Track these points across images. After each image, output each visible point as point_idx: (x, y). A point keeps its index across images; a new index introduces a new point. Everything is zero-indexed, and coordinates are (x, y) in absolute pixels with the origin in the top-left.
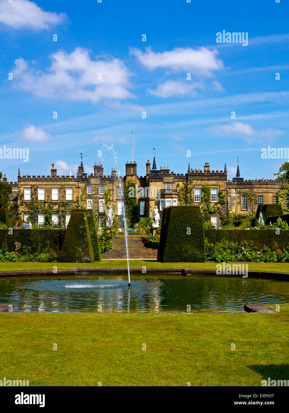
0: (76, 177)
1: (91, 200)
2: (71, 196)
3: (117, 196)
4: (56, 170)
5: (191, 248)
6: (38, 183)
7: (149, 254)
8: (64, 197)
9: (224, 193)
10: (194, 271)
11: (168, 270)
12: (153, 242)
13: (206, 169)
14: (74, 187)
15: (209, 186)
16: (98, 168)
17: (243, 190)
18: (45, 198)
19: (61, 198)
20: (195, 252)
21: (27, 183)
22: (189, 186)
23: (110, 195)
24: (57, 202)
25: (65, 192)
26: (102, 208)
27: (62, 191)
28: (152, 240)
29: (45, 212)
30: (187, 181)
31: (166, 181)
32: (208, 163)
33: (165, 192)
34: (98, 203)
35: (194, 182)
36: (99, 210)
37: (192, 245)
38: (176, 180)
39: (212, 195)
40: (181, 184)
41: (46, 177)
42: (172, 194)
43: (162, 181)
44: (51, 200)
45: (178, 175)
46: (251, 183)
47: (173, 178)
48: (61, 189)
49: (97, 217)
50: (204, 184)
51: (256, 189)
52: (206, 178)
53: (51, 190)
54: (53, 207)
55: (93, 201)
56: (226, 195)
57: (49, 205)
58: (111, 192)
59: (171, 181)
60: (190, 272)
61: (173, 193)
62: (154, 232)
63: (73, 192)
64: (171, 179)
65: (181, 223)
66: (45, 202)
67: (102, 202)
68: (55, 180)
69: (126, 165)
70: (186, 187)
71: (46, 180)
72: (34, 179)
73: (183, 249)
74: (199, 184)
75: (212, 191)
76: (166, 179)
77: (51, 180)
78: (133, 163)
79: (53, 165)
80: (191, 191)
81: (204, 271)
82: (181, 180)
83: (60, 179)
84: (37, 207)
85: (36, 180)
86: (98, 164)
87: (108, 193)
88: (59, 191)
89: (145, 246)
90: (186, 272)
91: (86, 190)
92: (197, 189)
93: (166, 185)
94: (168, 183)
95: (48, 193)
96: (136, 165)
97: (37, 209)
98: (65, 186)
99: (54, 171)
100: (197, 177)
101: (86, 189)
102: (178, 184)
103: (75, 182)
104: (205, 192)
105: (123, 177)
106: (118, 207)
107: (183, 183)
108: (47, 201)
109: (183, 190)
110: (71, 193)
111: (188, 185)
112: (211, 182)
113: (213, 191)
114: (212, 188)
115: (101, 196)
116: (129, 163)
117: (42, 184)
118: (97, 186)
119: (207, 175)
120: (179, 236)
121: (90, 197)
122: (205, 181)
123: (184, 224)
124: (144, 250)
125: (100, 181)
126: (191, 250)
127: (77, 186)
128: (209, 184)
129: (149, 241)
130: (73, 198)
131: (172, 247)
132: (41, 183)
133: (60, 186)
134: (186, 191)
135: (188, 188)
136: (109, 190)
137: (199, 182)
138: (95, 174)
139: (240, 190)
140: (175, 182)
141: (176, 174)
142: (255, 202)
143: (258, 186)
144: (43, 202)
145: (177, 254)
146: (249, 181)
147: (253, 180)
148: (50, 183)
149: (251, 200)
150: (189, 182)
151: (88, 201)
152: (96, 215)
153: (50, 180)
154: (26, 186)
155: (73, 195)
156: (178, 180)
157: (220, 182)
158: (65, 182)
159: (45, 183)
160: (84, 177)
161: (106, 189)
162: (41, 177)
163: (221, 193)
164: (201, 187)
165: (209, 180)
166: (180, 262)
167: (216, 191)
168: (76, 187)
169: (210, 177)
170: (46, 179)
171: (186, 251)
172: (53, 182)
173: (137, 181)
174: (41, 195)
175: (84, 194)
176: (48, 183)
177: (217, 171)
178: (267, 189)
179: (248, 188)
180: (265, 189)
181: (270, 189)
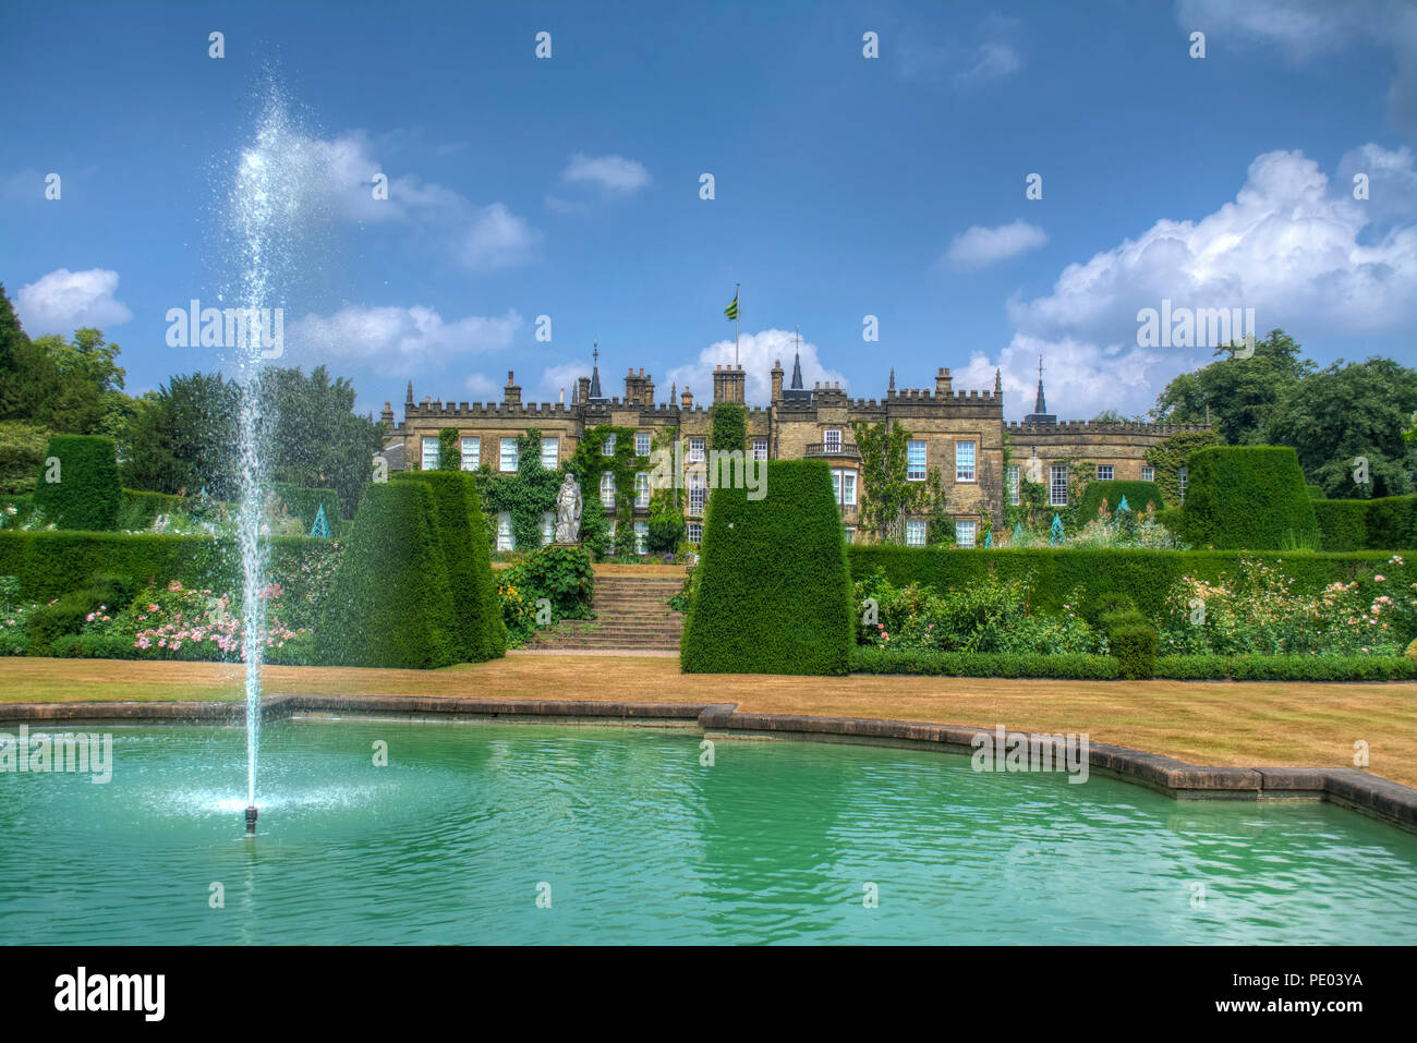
0: (568, 408)
1: (613, 474)
2: (557, 459)
3: (689, 462)
4: (520, 389)
6: (461, 423)
8: (536, 461)
9: (994, 454)
13: (943, 385)
14: (563, 434)
15: (950, 436)
16: (638, 384)
17: (1054, 450)
18: (481, 466)
21: (432, 422)
24: (514, 476)
25: (539, 449)
30: (887, 420)
31: (825, 421)
32: (947, 370)
33: (825, 450)
34: (632, 481)
35: (907, 422)
36: (633, 502)
38: (854, 418)
39: (960, 461)
40: (869, 427)
41: (484, 406)
42: (843, 458)
43: (815, 419)
44: (497, 472)
45: (861, 402)
46: (1077, 429)
47: (846, 410)
48: (524, 438)
50: (933, 427)
51: (1090, 447)
52: (941, 413)
53: (498, 443)
54: (502, 490)
56: (1000, 461)
59: (842, 421)
61: (846, 455)
63: (561, 448)
64: (840, 414)
67: (643, 480)
69: (716, 375)
71: (484, 414)
72: (452, 411)
74: (920, 429)
75: (958, 450)
76: (825, 414)
77: (500, 415)
78: (734, 368)
79: (511, 374)
80: (897, 446)
82: (868, 416)
83: (525, 412)
85: (457, 415)
86: (636, 373)
88: (519, 446)
91: (597, 445)
92: (919, 442)
93: (825, 432)
94: (833, 425)
95: (489, 448)
96: (742, 375)
98: (540, 432)
99: (513, 391)
100: (915, 408)
101: (600, 441)
102: (860, 428)
103: (567, 422)
105: (706, 408)
107: (875, 427)
110: (556, 452)
111: (887, 429)
112: (955, 425)
113: (963, 449)
114: (960, 442)
115: (640, 463)
116: (724, 368)
117: (471, 425)
118: (629, 432)
119: (944, 402)
122: (937, 421)
125: (637, 421)
127: (570, 431)
128: (951, 429)
130: (561, 466)
132: (469, 423)
133: (521, 432)
135: (891, 439)
137: (922, 423)
138: (625, 400)
139: (1046, 448)
140: (853, 422)
141: (856, 401)
143: (1098, 438)
144: (475, 476)
146: (1072, 423)
148: (496, 423)
149: (1078, 479)
150: (891, 421)
153: (495, 415)
154: (428, 432)
155: (561, 456)
156: (860, 415)
157: (981, 423)
158: (537, 421)
159: (481, 423)
160: (593, 408)
162: (471, 408)
164: (926, 436)
165: (949, 417)
167: (969, 450)
168: (564, 436)
169: (953, 410)
170: (484, 412)
172: (504, 421)
174: (471, 458)
176: (490, 423)
177: (974, 393)
178: (1127, 448)
179: (1069, 444)
180: (1118, 448)
181: (1131, 448)
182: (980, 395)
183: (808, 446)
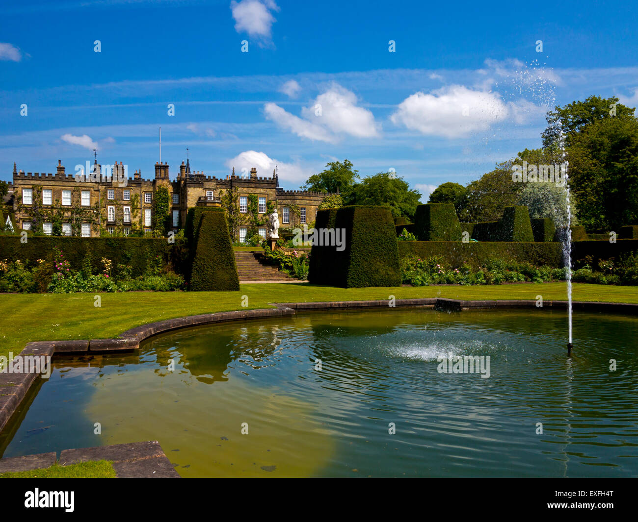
1: (113, 207)
2: (88, 201)
3: (145, 203)
4: (64, 168)
5: (384, 266)
6: (42, 183)
7: (271, 274)
8: (79, 201)
9: (273, 202)
10: (474, 303)
11: (417, 302)
12: (274, 257)
13: (253, 175)
14: (92, 189)
15: (256, 195)
17: (285, 202)
18: (53, 202)
19: (75, 203)
20: (388, 271)
21: (27, 182)
22: (233, 194)
23: (137, 202)
24: (70, 207)
25: (80, 195)
26: (127, 216)
27: (76, 194)
28: (272, 256)
29: (52, 221)
30: (231, 188)
31: (207, 187)
32: (255, 168)
33: (207, 199)
34: (122, 211)
35: (240, 189)
36: (123, 220)
37: (384, 262)
38: (218, 187)
39: (260, 205)
40: (224, 191)
42: (216, 203)
43: (202, 187)
44: (61, 205)
45: (221, 180)
46: (293, 194)
47: (215, 183)
48: (74, 191)
49: (120, 227)
50: (250, 192)
51: (298, 201)
52: (253, 185)
53: (61, 192)
54: (63, 213)
55: (116, 208)
56: (275, 205)
57: (58, 212)
58: (139, 198)
59: (213, 187)
60: (467, 305)
61: (216, 201)
62: (274, 244)
63: (91, 196)
64: (213, 185)
65: (369, 231)
66: (52, 207)
67: (127, 210)
68: (67, 180)
69: (156, 166)
70: (230, 195)
72: (38, 177)
73: (373, 268)
74: (245, 192)
75: (259, 200)
76: (207, 185)
78: (164, 164)
79: (60, 161)
80: (236, 199)
81: (487, 303)
82: (224, 186)
83: (73, 179)
84: (42, 214)
85: (40, 179)
87: (135, 199)
88: (72, 194)
89: (260, 263)
90: (462, 304)
91: (106, 195)
92: (243, 197)
93: (207, 192)
94: (210, 189)
95: (57, 197)
96: (168, 167)
97: (42, 215)
98: (80, 188)
100: (243, 184)
101: (107, 193)
102: (221, 191)
104: (252, 201)
105: (151, 180)
106: (146, 217)
107: (227, 191)
108: (55, 207)
109: (227, 199)
110: (88, 197)
111: (232, 192)
112: (258, 191)
113: (261, 200)
114: (260, 197)
115: (126, 203)
116: (160, 164)
117: (48, 184)
118: (120, 189)
119: (254, 182)
120: (367, 250)
121: (111, 203)
122: (251, 189)
123: (372, 232)
124: (262, 269)
126: (383, 269)
127: (96, 189)
128: (257, 192)
129: (268, 257)
130: (91, 204)
131: (359, 265)
132: (46, 183)
133: (73, 188)
134: (231, 199)
135: (233, 196)
136: (136, 196)
137: (245, 190)
139: (281, 201)
140: (218, 188)
141: (219, 180)
142: (298, 215)
143: (301, 197)
144: (50, 207)
145: (366, 274)
146: (291, 191)
147: (295, 191)
148: (60, 183)
149: (293, 213)
150: (233, 189)
151: (109, 208)
152: (120, 226)
153: (60, 180)
154: (26, 186)
155: (91, 199)
156: (221, 186)
157: (268, 190)
158: (80, 183)
159: (53, 183)
161: (132, 194)
163: (270, 203)
164: (247, 195)
165: (256, 188)
166: (370, 286)
167: (264, 200)
168: (94, 190)
169: (257, 185)
170: (54, 178)
171: (377, 271)
172: (64, 182)
173: (169, 186)
174: (47, 199)
175: (103, 199)
176: (57, 183)
177: (265, 178)
178: (310, 201)
179: (290, 199)
180: (308, 201)
181: (312, 201)
182: (268, 179)
183: (200, 198)
